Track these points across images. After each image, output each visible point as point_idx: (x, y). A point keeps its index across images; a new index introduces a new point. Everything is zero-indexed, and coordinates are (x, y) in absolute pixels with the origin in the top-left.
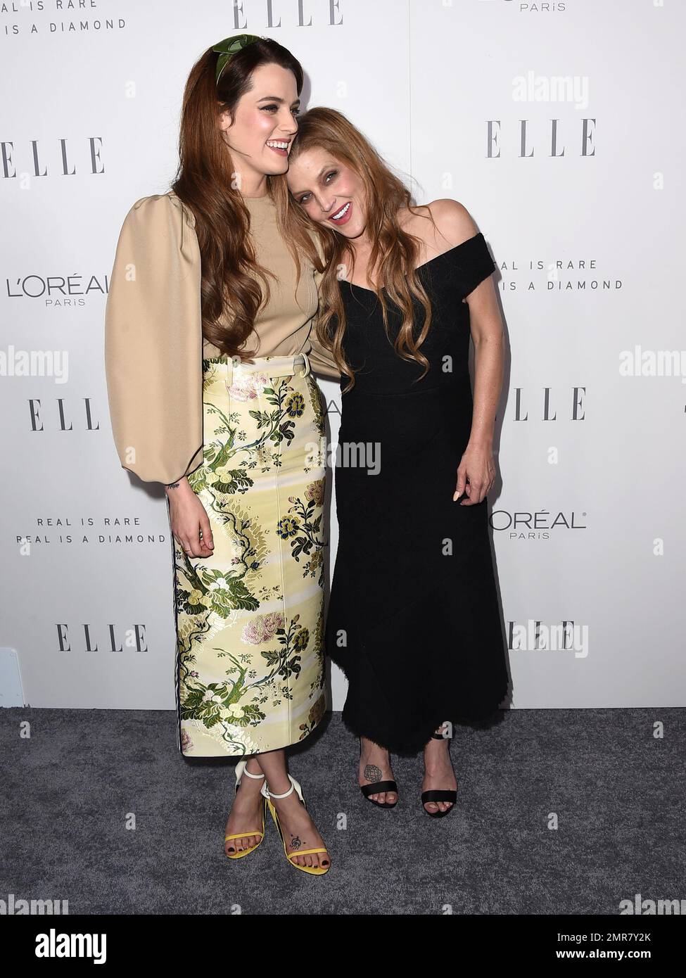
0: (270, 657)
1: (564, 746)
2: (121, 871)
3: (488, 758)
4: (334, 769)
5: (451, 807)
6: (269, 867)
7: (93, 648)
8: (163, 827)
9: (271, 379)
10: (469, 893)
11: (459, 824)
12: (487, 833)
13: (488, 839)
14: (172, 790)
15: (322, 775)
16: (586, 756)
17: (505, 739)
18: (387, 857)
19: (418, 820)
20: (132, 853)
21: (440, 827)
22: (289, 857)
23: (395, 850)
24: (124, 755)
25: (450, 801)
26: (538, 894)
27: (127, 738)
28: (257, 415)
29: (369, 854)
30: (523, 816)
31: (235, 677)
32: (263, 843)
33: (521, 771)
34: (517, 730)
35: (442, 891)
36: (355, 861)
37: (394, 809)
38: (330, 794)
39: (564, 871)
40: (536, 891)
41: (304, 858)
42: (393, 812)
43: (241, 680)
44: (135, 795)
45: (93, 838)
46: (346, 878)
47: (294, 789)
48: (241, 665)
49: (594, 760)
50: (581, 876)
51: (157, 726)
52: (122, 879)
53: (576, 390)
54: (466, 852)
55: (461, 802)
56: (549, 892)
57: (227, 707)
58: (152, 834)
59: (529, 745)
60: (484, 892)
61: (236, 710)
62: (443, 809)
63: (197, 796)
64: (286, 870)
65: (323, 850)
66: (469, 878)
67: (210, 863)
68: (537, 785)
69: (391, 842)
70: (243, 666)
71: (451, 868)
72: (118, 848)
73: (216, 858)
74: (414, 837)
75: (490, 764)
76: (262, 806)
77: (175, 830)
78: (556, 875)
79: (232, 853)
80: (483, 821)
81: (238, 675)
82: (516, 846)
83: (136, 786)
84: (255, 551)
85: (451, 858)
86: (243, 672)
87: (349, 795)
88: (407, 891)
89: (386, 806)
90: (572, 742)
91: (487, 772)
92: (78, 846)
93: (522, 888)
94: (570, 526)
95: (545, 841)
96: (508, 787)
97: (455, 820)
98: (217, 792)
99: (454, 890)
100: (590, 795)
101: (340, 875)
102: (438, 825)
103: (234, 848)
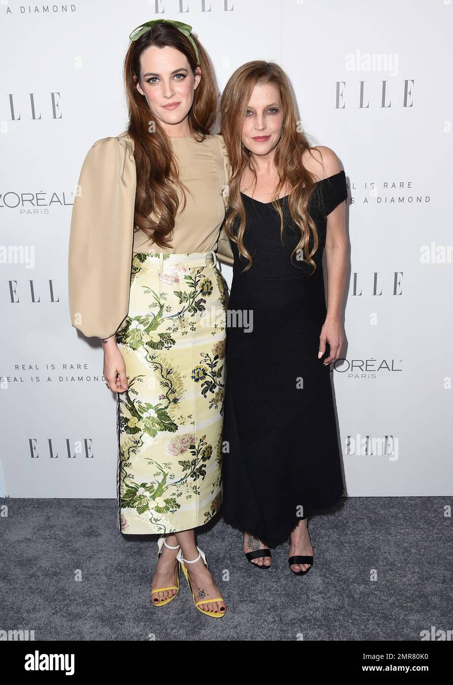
0: (185, 464)
1: (387, 524)
2: (78, 616)
3: (334, 532)
4: (226, 540)
5: (310, 568)
6: (183, 612)
7: (54, 455)
8: (107, 584)
9: (190, 269)
10: (325, 631)
11: (315, 580)
12: (336, 587)
13: (336, 591)
14: (112, 556)
15: (218, 545)
16: (402, 531)
17: (345, 519)
18: (266, 604)
19: (287, 577)
20: (85, 603)
21: (302, 582)
22: (196, 605)
23: (271, 599)
24: (77, 531)
25: (308, 564)
26: (374, 632)
27: (79, 519)
28: (179, 294)
29: (253, 602)
30: (361, 574)
31: (160, 478)
32: (178, 595)
33: (357, 541)
34: (353, 512)
35: (305, 629)
36: (242, 607)
37: (269, 569)
38: (224, 558)
39: (391, 615)
40: (373, 630)
41: (208, 606)
42: (268, 571)
43: (164, 480)
44: (86, 561)
45: (57, 593)
46: (238, 620)
47: (201, 556)
48: (164, 470)
49: (408, 534)
50: (404, 619)
51: (100, 511)
52: (79, 623)
53: (396, 274)
54: (321, 601)
55: (316, 564)
56: (382, 630)
57: (154, 500)
58: (99, 589)
59: (362, 523)
60: (336, 630)
61: (160, 502)
62: (304, 569)
63: (131, 561)
64: (195, 614)
65: (221, 600)
66: (324, 620)
67: (142, 610)
68: (369, 551)
69: (268, 593)
70: (166, 471)
71: (311, 613)
72: (75, 600)
73: (145, 606)
74: (285, 590)
75: (335, 536)
76: (177, 568)
77: (116, 586)
78: (386, 617)
79: (156, 602)
80: (332, 578)
81: (162, 477)
82: (356, 596)
83: (87, 554)
84: (176, 390)
85: (311, 605)
86: (165, 475)
87: (237, 559)
88: (281, 629)
89: (264, 567)
90: (392, 521)
91: (333, 542)
92: (46, 599)
93: (363, 627)
94: (391, 369)
95: (376, 593)
96: (348, 553)
97: (313, 577)
98: (144, 558)
99: (314, 629)
100: (407, 559)
101: (233, 618)
102: (301, 581)
103: (158, 598)
